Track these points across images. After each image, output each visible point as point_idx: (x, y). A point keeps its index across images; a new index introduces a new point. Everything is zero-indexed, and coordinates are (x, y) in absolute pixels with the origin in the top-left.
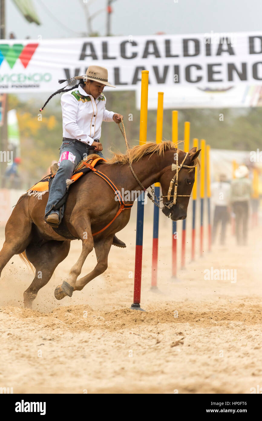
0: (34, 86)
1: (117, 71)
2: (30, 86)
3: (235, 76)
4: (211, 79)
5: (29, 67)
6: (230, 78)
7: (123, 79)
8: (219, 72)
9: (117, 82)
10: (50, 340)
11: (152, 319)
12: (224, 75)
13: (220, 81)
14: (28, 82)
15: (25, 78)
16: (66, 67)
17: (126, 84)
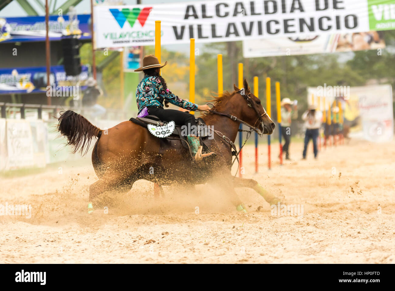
0: (150, 40)
1: (213, 27)
2: (146, 41)
3: (305, 28)
4: (286, 31)
5: (145, 26)
6: (302, 30)
7: (218, 33)
8: (292, 26)
9: (214, 35)
10: (52, 241)
11: (151, 222)
12: (297, 28)
13: (294, 32)
14: (145, 38)
15: (143, 34)
16: (174, 25)
17: (220, 37)
